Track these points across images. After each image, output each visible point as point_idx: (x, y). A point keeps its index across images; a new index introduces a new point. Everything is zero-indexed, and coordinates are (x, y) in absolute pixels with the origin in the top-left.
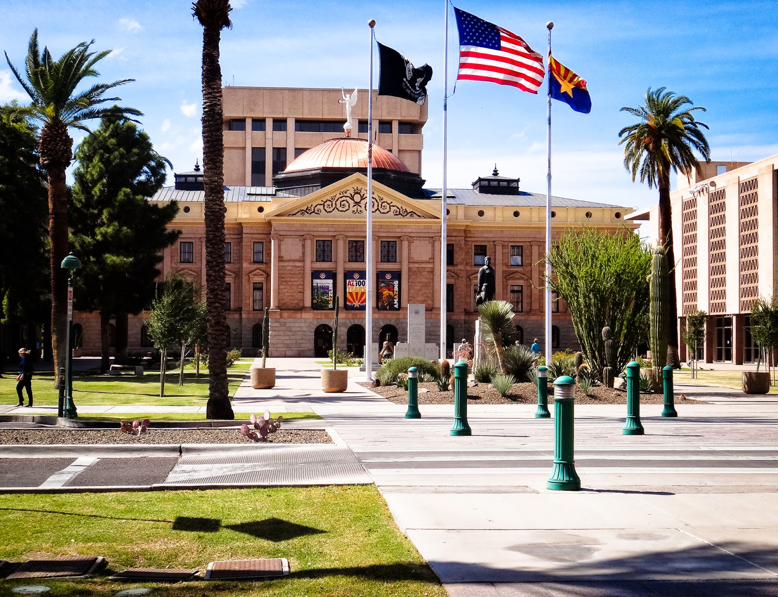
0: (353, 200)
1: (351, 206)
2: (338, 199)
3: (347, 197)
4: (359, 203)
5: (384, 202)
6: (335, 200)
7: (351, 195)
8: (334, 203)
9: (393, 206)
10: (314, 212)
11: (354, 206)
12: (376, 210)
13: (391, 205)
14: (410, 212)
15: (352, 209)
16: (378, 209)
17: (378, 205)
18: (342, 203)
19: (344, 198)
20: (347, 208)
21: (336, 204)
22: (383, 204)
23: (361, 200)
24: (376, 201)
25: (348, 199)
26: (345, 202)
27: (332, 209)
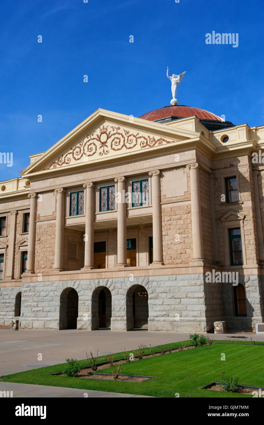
0: (100, 141)
1: (98, 148)
2: (86, 144)
3: (94, 139)
4: (106, 142)
5: (130, 135)
6: (83, 145)
7: (98, 136)
8: (82, 148)
9: (140, 138)
10: (64, 162)
11: (101, 147)
12: (122, 147)
13: (137, 136)
14: (158, 140)
15: (99, 151)
16: (124, 145)
17: (124, 141)
18: (90, 147)
19: (91, 141)
20: (94, 151)
21: (84, 149)
22: (130, 138)
23: (108, 138)
24: (123, 136)
25: (95, 141)
26: (92, 145)
27: (80, 155)
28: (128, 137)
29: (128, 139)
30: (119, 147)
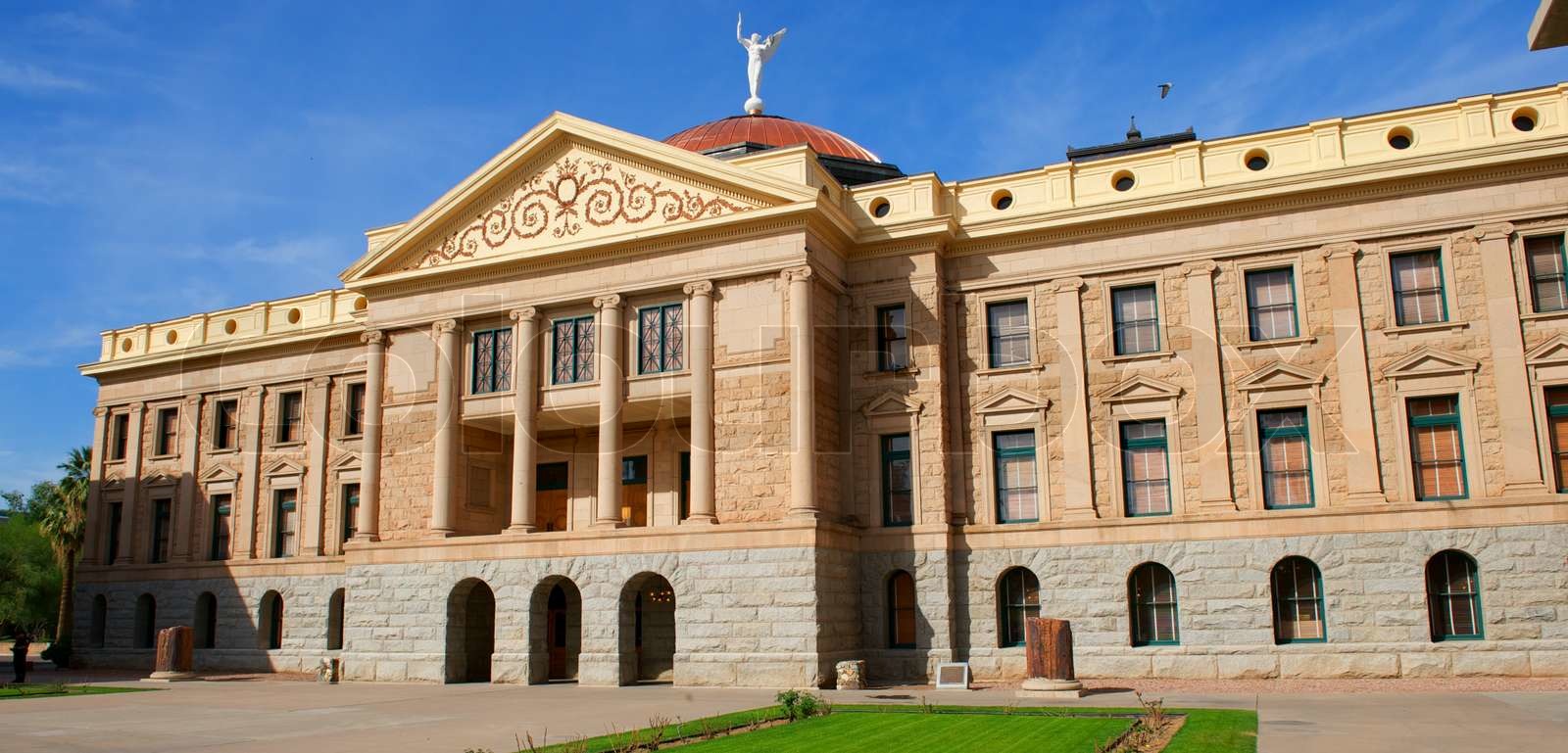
0: (557, 198)
1: (552, 216)
2: (518, 204)
3: (540, 192)
4: (572, 202)
5: (638, 187)
6: (512, 208)
7: (551, 185)
8: (508, 216)
9: (663, 194)
10: (460, 251)
11: (559, 215)
12: (616, 216)
13: (656, 191)
14: (710, 204)
15: (552, 225)
16: (621, 212)
17: (621, 201)
18: (529, 213)
19: (534, 199)
20: (540, 224)
21: (513, 218)
22: (636, 194)
23: (578, 192)
24: (617, 188)
25: (544, 199)
26: (536, 210)
27: (505, 233)
28: (632, 191)
29: (631, 197)
30: (608, 216)
